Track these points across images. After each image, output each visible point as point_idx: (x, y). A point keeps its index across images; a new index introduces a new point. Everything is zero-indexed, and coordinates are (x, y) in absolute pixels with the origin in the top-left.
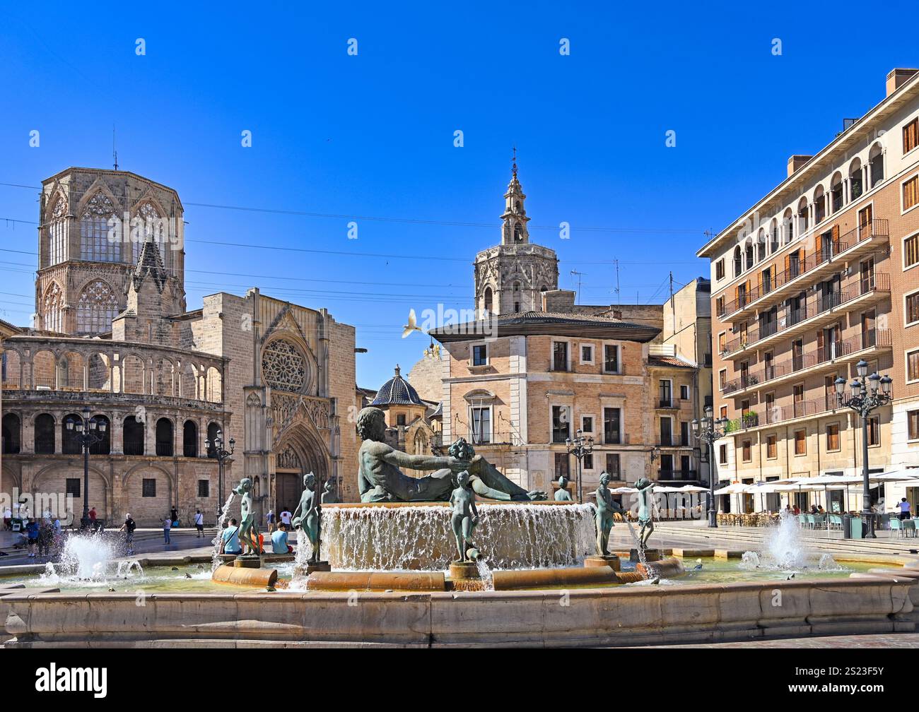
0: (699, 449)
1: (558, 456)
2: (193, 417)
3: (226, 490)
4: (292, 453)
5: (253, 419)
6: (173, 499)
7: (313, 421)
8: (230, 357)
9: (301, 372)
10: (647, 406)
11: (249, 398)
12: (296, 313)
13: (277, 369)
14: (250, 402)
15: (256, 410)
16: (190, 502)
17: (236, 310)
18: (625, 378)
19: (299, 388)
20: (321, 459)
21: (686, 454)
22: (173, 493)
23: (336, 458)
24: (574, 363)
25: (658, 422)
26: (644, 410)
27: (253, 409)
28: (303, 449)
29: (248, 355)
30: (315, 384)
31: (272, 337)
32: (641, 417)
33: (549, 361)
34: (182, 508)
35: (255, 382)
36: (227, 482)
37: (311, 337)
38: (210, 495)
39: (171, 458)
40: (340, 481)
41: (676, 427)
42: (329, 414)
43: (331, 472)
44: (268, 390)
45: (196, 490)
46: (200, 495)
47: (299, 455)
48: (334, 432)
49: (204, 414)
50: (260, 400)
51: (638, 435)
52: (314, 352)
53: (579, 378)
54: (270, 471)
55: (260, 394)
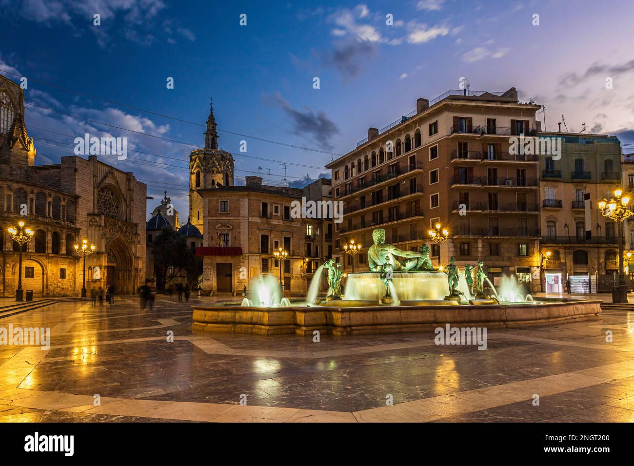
0: (323, 259)
1: (263, 259)
2: (58, 230)
3: (76, 275)
4: (112, 254)
5: (93, 233)
6: (45, 280)
7: (126, 237)
8: (80, 195)
9: (117, 207)
10: (302, 237)
11: (91, 221)
12: (116, 173)
13: (104, 205)
14: (91, 223)
15: (95, 228)
16: (55, 282)
17: (84, 167)
18: (293, 223)
19: (116, 216)
20: (129, 258)
21: (317, 261)
22: (45, 276)
23: (138, 258)
24: (271, 214)
25: (306, 245)
26: (300, 239)
27: (93, 227)
28: (119, 252)
29: (90, 195)
30: (125, 215)
31: (102, 185)
32: (299, 242)
33: (260, 212)
34: (51, 285)
35: (94, 211)
36: (77, 270)
37: (123, 187)
38: (67, 278)
39: (45, 255)
40: (140, 271)
41: (313, 248)
42: (134, 232)
43: (135, 265)
44: (103, 217)
45: (59, 275)
46: (61, 278)
47: (116, 255)
48: (137, 243)
49: (64, 228)
50: (97, 222)
51: (298, 251)
52: (125, 197)
53: (273, 222)
54: (103, 265)
55: (97, 219)
